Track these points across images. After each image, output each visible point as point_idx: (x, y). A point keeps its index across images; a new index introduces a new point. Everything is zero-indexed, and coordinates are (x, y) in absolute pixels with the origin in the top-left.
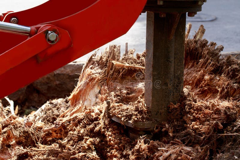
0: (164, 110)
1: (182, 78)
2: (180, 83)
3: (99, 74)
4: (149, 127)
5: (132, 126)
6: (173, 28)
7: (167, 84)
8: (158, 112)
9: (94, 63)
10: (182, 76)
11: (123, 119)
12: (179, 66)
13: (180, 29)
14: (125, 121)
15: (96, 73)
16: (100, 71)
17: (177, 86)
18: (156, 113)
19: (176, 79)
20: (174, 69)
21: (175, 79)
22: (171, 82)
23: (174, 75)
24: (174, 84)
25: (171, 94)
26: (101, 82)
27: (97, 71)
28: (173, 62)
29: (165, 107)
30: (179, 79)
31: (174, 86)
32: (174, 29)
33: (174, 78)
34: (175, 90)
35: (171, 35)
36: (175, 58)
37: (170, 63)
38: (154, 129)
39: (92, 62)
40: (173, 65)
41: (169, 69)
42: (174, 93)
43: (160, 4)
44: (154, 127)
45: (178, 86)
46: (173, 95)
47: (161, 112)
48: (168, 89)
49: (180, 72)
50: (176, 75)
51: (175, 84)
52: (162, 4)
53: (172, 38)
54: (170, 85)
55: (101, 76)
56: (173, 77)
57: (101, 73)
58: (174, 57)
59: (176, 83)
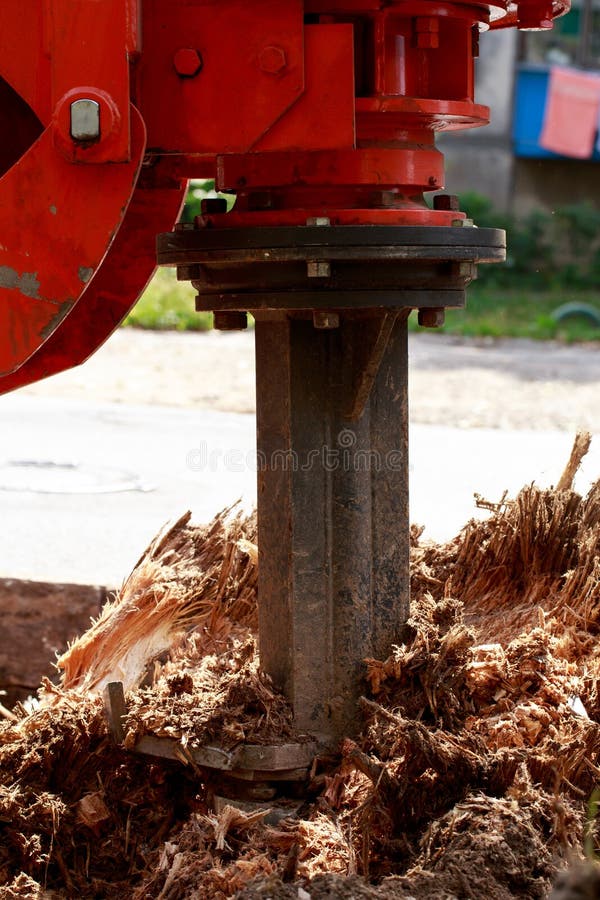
0: (340, 699)
1: (403, 571)
2: (397, 590)
3: (187, 583)
4: (292, 767)
5: (226, 763)
6: (364, 373)
7: (349, 595)
8: (320, 706)
9: (183, 544)
10: (404, 562)
11: (184, 741)
12: (391, 523)
13: (390, 382)
14: (195, 746)
15: (172, 580)
16: (194, 572)
17: (388, 603)
18: (311, 711)
19: (381, 573)
20: (374, 537)
21: (379, 577)
22: (364, 588)
23: (374, 559)
24: (376, 593)
25: (364, 636)
26: (183, 617)
27: (184, 574)
28: (367, 507)
29: (345, 689)
30: (392, 575)
31: (374, 602)
32: (369, 375)
33: (375, 570)
34: (379, 619)
35: (357, 404)
36: (373, 494)
37: (357, 513)
38: (308, 773)
39: (178, 540)
40: (369, 521)
41: (353, 536)
42: (375, 629)
43: (320, 275)
44: (310, 768)
45: (392, 603)
46: (374, 638)
47: (333, 708)
48: (352, 615)
49: (394, 547)
50: (382, 558)
51: (379, 597)
52: (325, 274)
53: (362, 415)
54: (361, 598)
55: (191, 591)
56: (371, 567)
57: (193, 583)
58: (369, 490)
59: (383, 591)
